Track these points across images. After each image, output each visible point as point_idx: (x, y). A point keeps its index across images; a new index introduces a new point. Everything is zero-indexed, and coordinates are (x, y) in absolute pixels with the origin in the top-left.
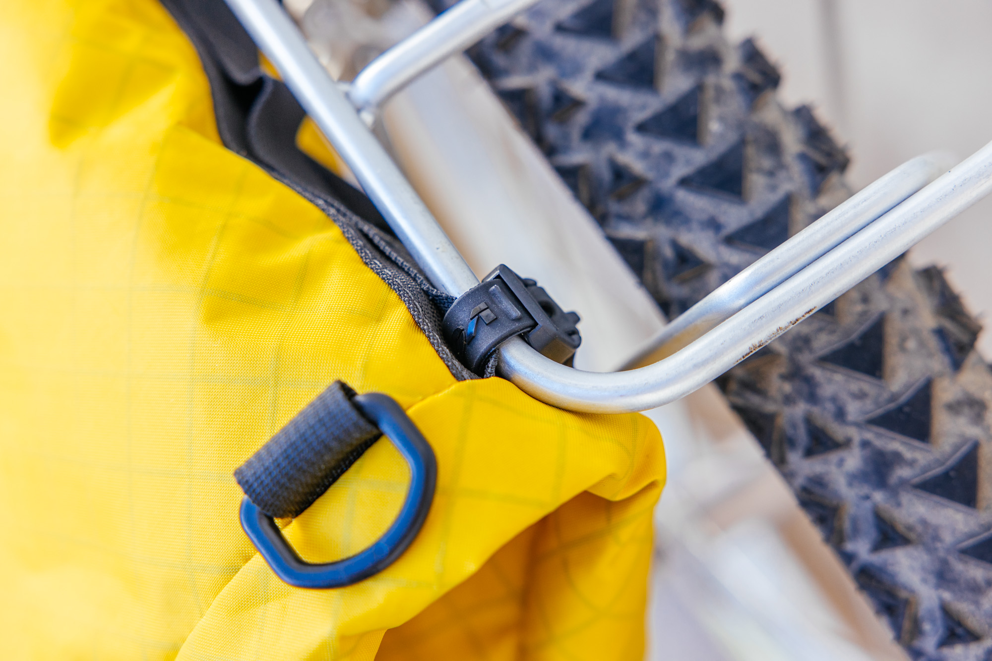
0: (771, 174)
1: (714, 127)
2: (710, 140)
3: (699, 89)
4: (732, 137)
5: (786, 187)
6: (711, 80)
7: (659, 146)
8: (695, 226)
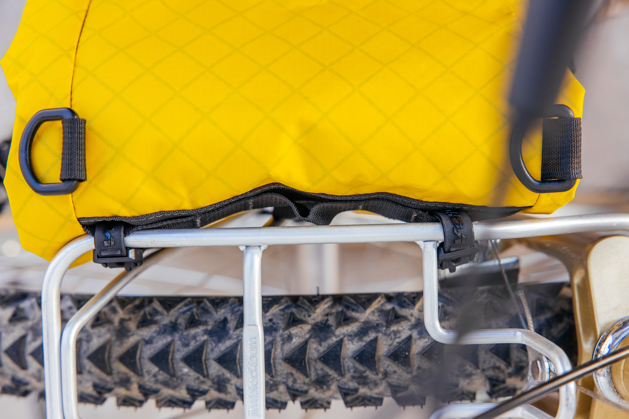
0: (155, 376)
1: (186, 370)
2: (182, 364)
3: (207, 376)
4: (179, 374)
5: (147, 378)
6: (209, 383)
7: (193, 345)
8: (154, 335)
